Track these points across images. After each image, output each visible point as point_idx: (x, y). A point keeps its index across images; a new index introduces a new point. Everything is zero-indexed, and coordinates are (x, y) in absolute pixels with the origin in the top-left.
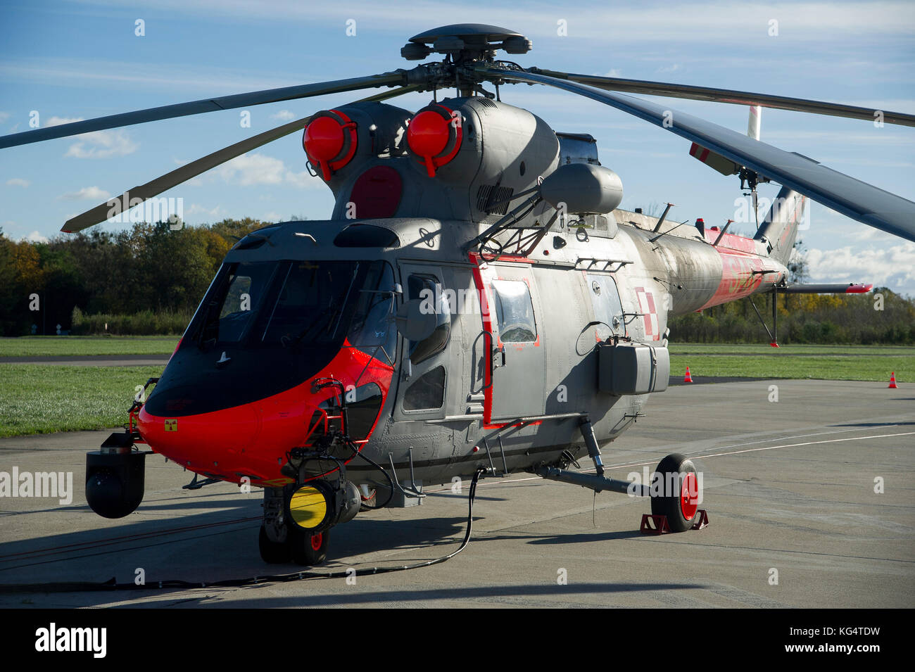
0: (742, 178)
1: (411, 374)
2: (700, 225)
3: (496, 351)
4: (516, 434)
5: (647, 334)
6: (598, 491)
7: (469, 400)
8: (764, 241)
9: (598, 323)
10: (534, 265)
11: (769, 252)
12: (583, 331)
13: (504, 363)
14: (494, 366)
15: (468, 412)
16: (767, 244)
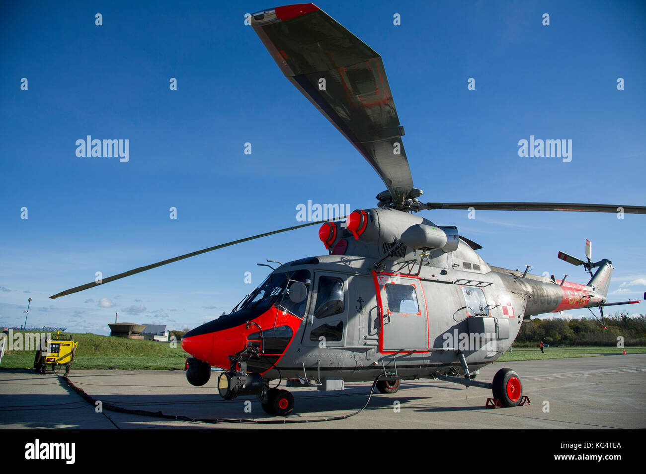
0: (585, 267)
1: (312, 323)
2: (553, 277)
3: (385, 316)
4: (409, 357)
5: (504, 314)
6: (467, 386)
7: (365, 338)
8: (591, 286)
9: (466, 307)
10: (421, 279)
11: (594, 290)
12: (458, 310)
13: (389, 321)
14: (384, 323)
15: (365, 344)
16: (592, 287)
